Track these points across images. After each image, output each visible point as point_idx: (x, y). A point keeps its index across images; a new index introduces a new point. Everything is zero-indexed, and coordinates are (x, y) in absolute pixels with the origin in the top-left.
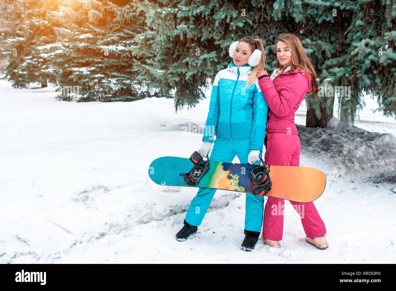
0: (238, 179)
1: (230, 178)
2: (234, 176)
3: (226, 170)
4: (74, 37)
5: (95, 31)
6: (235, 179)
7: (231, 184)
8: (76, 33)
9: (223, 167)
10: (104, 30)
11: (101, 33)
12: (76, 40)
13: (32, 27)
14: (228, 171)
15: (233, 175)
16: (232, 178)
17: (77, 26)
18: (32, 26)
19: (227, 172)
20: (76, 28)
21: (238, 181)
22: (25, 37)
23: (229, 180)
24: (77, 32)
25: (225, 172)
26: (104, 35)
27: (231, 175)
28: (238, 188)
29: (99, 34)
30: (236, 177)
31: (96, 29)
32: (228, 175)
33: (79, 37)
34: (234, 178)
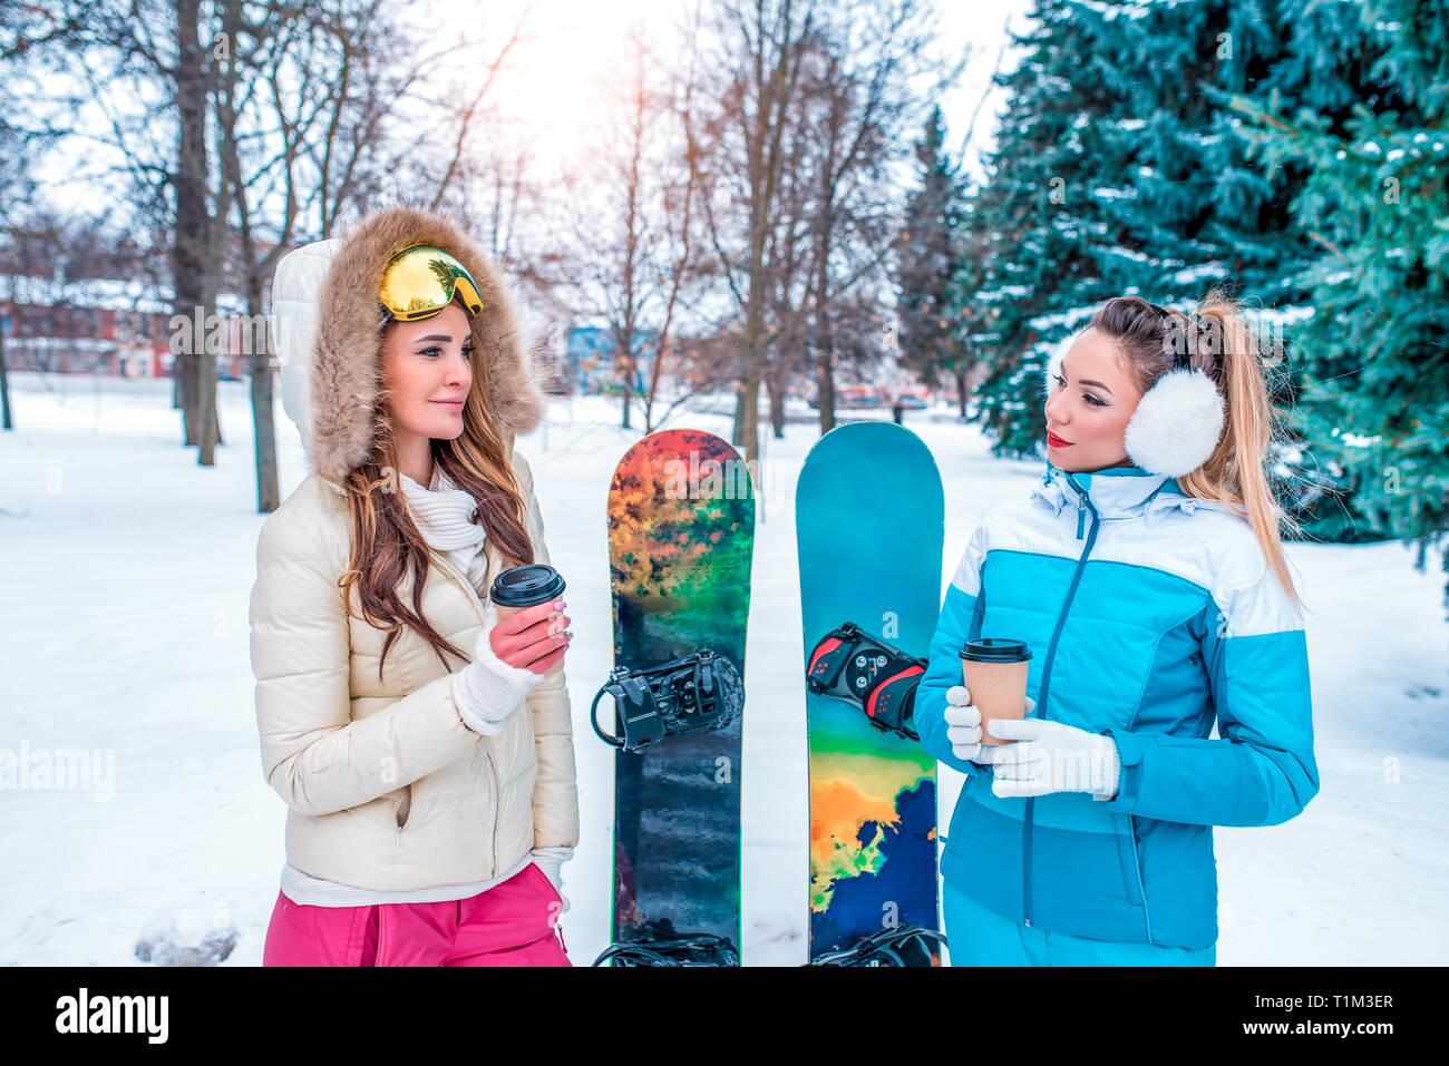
0: (863, 873)
1: (866, 832)
2: (877, 852)
3: (899, 810)
4: (1155, 278)
5: (1239, 255)
6: (861, 860)
7: (838, 847)
8: (1167, 263)
9: (913, 786)
10: (1275, 244)
11: (1261, 260)
12: (1165, 290)
13: (1056, 248)
14: (896, 818)
15: (880, 846)
16: (864, 846)
17: (1172, 237)
18: (1055, 245)
19: (890, 816)
20: (1172, 246)
21: (857, 874)
22: (1031, 282)
23: (855, 831)
24: (1172, 257)
25: (892, 804)
26: (1272, 265)
27: (880, 836)
28: (824, 881)
29: (1253, 263)
30: (875, 861)
31: (1240, 246)
32: (875, 823)
33: (1172, 279)
34: (866, 852)
